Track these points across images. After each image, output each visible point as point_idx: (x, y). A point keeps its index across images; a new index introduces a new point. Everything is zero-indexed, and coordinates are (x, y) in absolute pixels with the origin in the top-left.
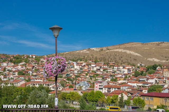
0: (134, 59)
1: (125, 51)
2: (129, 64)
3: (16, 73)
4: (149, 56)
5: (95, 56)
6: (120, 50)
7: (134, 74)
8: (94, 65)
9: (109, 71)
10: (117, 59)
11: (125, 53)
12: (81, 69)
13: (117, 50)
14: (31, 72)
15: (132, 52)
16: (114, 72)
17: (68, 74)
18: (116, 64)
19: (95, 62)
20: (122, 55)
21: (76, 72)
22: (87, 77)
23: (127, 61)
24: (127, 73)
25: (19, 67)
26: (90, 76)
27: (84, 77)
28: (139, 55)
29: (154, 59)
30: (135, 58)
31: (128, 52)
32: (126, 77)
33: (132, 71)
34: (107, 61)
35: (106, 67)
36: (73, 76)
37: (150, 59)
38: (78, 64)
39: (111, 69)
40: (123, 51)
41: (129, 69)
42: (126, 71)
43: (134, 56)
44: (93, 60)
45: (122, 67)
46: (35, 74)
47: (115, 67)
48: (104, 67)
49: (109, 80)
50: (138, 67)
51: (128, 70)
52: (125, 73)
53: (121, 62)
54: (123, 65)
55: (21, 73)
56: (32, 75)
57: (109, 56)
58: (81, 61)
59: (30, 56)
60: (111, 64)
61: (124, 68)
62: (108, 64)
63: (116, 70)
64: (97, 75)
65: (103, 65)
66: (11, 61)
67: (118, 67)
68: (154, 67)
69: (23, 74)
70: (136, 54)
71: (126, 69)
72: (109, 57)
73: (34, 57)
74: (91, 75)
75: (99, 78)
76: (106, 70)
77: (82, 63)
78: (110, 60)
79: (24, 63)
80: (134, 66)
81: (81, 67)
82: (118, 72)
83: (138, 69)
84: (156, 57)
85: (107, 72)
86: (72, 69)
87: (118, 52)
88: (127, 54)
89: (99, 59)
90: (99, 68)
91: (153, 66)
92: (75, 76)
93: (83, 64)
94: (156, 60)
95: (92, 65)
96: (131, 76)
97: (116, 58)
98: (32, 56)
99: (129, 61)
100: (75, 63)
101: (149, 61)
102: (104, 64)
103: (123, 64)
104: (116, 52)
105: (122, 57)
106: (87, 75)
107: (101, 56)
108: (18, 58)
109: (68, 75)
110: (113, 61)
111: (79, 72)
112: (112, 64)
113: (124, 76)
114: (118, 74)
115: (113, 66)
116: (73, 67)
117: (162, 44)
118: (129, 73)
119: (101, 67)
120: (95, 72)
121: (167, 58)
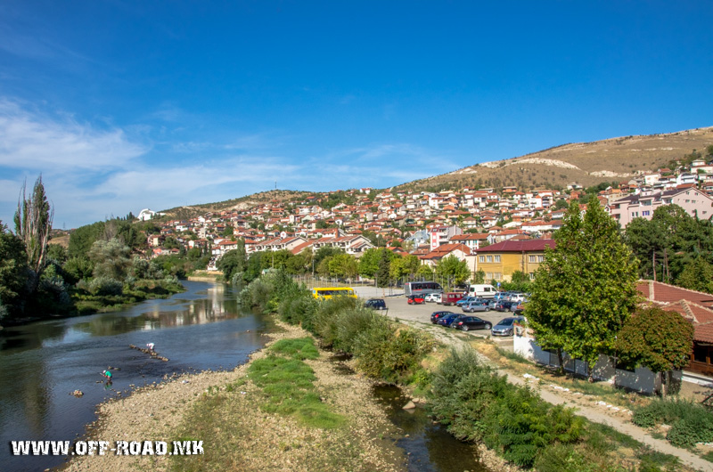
0: (562, 176)
1: (542, 161)
2: (548, 187)
3: (314, 225)
4: (595, 166)
5: (479, 177)
6: (532, 161)
7: (555, 207)
8: (470, 196)
9: (501, 204)
10: (523, 180)
11: (543, 164)
12: (441, 206)
13: (527, 161)
14: (341, 222)
15: (558, 163)
16: (513, 207)
17: (410, 217)
18: (521, 189)
20: (534, 171)
21: (428, 213)
22: (447, 221)
23: (544, 181)
24: (540, 206)
26: (452, 219)
27: (441, 222)
28: (573, 166)
29: (604, 172)
30: (563, 174)
31: (549, 162)
32: (537, 214)
33: (551, 202)
34: (502, 185)
35: (496, 197)
36: (419, 223)
37: (596, 174)
38: (439, 197)
39: (508, 200)
40: (539, 162)
41: (545, 199)
42: (539, 203)
43: (560, 169)
44: (472, 186)
45: (532, 195)
47: (515, 197)
48: (492, 197)
49: (494, 223)
50: (568, 193)
51: (543, 200)
52: (537, 206)
53: (531, 184)
54: (536, 190)
55: (322, 225)
56: (341, 227)
57: (509, 174)
58: (448, 189)
59: (361, 191)
60: (507, 191)
61: (535, 195)
62: (501, 192)
63: (517, 202)
64: (468, 216)
65: (490, 195)
66: (321, 204)
67: (522, 195)
70: (568, 165)
71: (539, 197)
72: (507, 177)
74: (454, 216)
75: (470, 222)
76: (495, 203)
77: (447, 195)
78: (507, 183)
80: (559, 190)
81: (441, 202)
82: (521, 206)
83: (567, 196)
84: (609, 168)
85: (497, 208)
86: (424, 208)
87: (528, 164)
88: (546, 166)
89: (486, 183)
90: (480, 200)
91: (599, 187)
92: (423, 222)
93: (450, 196)
94: (610, 174)
95: (467, 197)
96: (550, 212)
97: (521, 178)
98: (364, 190)
99: (550, 181)
100: (433, 195)
101: (594, 176)
102: (495, 191)
103: (534, 188)
104: (523, 164)
105: (534, 175)
107: (492, 177)
108: (336, 198)
109: (411, 220)
110: (513, 185)
111: (435, 213)
112: (510, 191)
113: (533, 214)
114: (522, 209)
115: (512, 194)
116: (428, 204)
117: (627, 141)
118: (545, 207)
119: (483, 199)
120: (466, 210)
121: (634, 168)
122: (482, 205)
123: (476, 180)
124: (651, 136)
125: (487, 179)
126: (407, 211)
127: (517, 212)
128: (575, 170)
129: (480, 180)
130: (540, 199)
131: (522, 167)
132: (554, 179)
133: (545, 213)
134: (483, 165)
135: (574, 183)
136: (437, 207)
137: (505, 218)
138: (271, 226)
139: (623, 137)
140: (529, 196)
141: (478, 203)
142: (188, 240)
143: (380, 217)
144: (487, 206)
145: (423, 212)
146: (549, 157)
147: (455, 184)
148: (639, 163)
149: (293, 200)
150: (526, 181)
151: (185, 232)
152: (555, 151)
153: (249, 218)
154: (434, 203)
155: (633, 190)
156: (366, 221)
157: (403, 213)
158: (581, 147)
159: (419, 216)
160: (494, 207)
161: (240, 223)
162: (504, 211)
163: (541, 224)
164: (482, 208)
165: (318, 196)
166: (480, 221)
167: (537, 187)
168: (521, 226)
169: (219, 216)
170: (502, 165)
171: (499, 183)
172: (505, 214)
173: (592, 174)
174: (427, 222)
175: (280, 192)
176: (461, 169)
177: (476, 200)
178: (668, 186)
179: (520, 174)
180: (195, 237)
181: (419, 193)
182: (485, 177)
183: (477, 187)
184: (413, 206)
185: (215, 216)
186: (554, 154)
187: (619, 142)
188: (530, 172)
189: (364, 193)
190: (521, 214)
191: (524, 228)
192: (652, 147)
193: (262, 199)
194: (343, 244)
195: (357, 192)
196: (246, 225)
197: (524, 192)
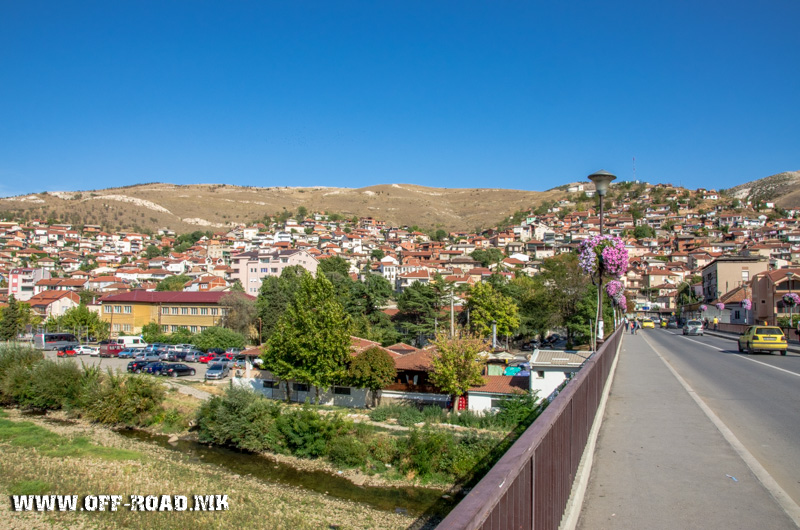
0: (152, 219)
1: (131, 199)
2: (137, 230)
4: (188, 212)
5: (52, 209)
6: (118, 198)
7: (145, 253)
8: (43, 232)
9: (82, 245)
10: (108, 219)
11: (131, 204)
12: (3, 240)
13: (112, 197)
15: (148, 204)
16: (96, 249)
18: (105, 229)
19: (50, 224)
20: (120, 210)
22: (15, 259)
23: (133, 222)
24: (129, 251)
26: (22, 258)
28: (164, 210)
29: (198, 219)
30: (154, 218)
31: (139, 202)
32: (125, 260)
33: (141, 247)
34: (82, 222)
35: (76, 236)
37: (189, 220)
39: (90, 241)
40: (126, 200)
41: (134, 243)
42: (127, 247)
43: (151, 211)
44: (43, 219)
45: (119, 237)
47: (99, 237)
48: (71, 235)
49: (77, 267)
50: (159, 238)
51: (132, 244)
52: (124, 250)
53: (117, 225)
54: (123, 232)
57: (90, 210)
58: (11, 220)
60: (89, 230)
61: (123, 238)
62: (82, 230)
63: (102, 244)
64: (44, 256)
65: (69, 232)
67: (107, 236)
68: (195, 238)
70: (159, 208)
71: (128, 241)
72: (89, 213)
74: (25, 255)
75: (47, 264)
76: (75, 243)
77: (10, 227)
78: (89, 219)
80: (149, 233)
82: (106, 248)
83: (158, 242)
84: (202, 216)
85: (78, 249)
87: (114, 201)
88: (136, 207)
89: (62, 217)
90: (56, 238)
91: (193, 235)
93: (14, 229)
94: (203, 223)
95: (38, 232)
96: (139, 258)
97: (105, 216)
99: (139, 224)
101: (187, 223)
102: (74, 229)
103: (122, 229)
104: (108, 201)
105: (121, 214)
106: (14, 254)
107: (68, 210)
110: (96, 224)
112: (93, 230)
113: (120, 259)
114: (107, 253)
115: (96, 234)
117: (221, 189)
118: (134, 252)
119: (60, 237)
120: (39, 248)
121: (227, 219)
122: (60, 244)
123: (49, 212)
124: (243, 188)
125: (62, 212)
127: (102, 255)
128: (169, 215)
129: (54, 212)
130: (129, 244)
131: (106, 206)
132: (143, 222)
133: (134, 259)
134: (53, 194)
135: (166, 229)
137: (91, 262)
139: (216, 185)
140: (116, 238)
141: (55, 242)
144: (65, 245)
146: (136, 195)
147: (20, 215)
148: (233, 214)
150: (112, 221)
152: (143, 189)
155: (231, 243)
158: (172, 189)
160: (75, 248)
162: (86, 254)
163: (139, 273)
164: (60, 248)
166: (60, 263)
167: (125, 228)
168: (116, 273)
170: (78, 197)
171: (79, 219)
172: (89, 257)
173: (184, 220)
177: (51, 236)
178: (266, 242)
179: (105, 212)
182: (60, 210)
183: (51, 222)
186: (142, 193)
187: (212, 189)
188: (117, 211)
190: (107, 258)
191: (119, 275)
192: (246, 200)
197: (109, 234)
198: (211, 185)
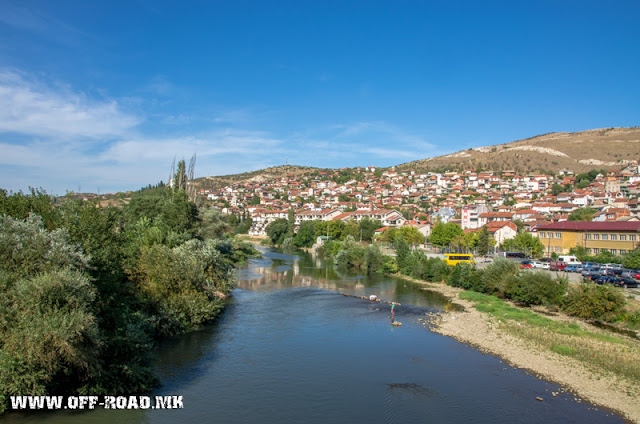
0: (553, 163)
1: (535, 148)
2: (542, 172)
3: (336, 199)
4: (583, 155)
5: (478, 161)
6: (525, 148)
7: (550, 190)
8: (474, 178)
9: (502, 186)
10: (519, 164)
11: (535, 152)
12: (449, 186)
13: (521, 147)
14: (360, 196)
15: (549, 150)
16: (513, 189)
17: (424, 195)
18: (518, 173)
19: (478, 172)
20: (528, 157)
21: (439, 191)
22: (459, 199)
23: (538, 166)
24: (537, 189)
25: (343, 189)
26: (464, 198)
28: (563, 154)
29: (592, 160)
30: (555, 162)
31: (542, 150)
32: (535, 197)
33: (547, 186)
34: (500, 169)
35: (498, 180)
36: (432, 200)
37: (584, 161)
38: (445, 178)
39: (507, 183)
40: (532, 149)
41: (541, 183)
42: (536, 186)
43: (552, 156)
44: (473, 169)
45: (529, 179)
46: (366, 198)
47: (514, 180)
48: (494, 179)
49: (501, 203)
50: (561, 178)
51: (539, 184)
52: (534, 189)
53: (526, 169)
54: (531, 174)
55: (344, 198)
56: (362, 201)
57: (505, 159)
58: (451, 171)
59: (367, 169)
60: (506, 174)
61: (532, 179)
62: (501, 175)
63: (516, 185)
64: (478, 195)
65: (492, 177)
66: (334, 180)
67: (520, 179)
68: (591, 176)
69: (348, 200)
70: (558, 153)
71: (536, 181)
72: (505, 162)
73: (373, 170)
74: (465, 196)
75: (480, 201)
76: (498, 185)
77: (452, 176)
78: (505, 166)
79: (354, 181)
80: (553, 175)
81: (449, 182)
82: (520, 188)
83: (560, 180)
84: (595, 157)
85: (499, 189)
86: (434, 187)
87: (522, 151)
88: (539, 154)
89: (485, 166)
90: (483, 182)
91: (589, 173)
92: (436, 199)
93: (455, 177)
94: (597, 162)
95: (471, 178)
96: (546, 194)
97: (517, 163)
98: (370, 169)
99: (543, 167)
100: (439, 176)
101: (582, 164)
102: (495, 175)
103: (530, 172)
104: (518, 151)
105: (529, 161)
106: (458, 195)
107: (490, 161)
108: (345, 174)
109: (425, 197)
110: (511, 169)
111: (445, 192)
112: (509, 174)
113: (531, 196)
114: (521, 191)
115: (511, 178)
116: (436, 183)
117: (609, 132)
118: (542, 190)
119: (486, 181)
120: (474, 190)
121: (618, 158)
122: (488, 186)
126: (418, 189)
127: (517, 194)
128: (564, 158)
129: (480, 164)
130: (537, 183)
131: (517, 155)
132: (547, 166)
133: (542, 195)
134: (476, 149)
135: (565, 170)
136: (445, 186)
137: (510, 199)
138: (294, 197)
140: (526, 179)
141: (483, 184)
142: (222, 207)
143: (395, 193)
144: (491, 187)
145: (435, 190)
146: (538, 144)
147: (458, 166)
149: (306, 175)
150: (523, 166)
151: (219, 201)
153: (271, 189)
154: (443, 184)
156: (382, 197)
157: (415, 191)
159: (431, 194)
160: (497, 189)
161: (265, 194)
162: (506, 193)
164: (487, 189)
165: (328, 172)
166: (489, 200)
167: (533, 171)
168: (532, 207)
169: (244, 187)
170: (494, 150)
171: (498, 167)
172: (509, 195)
173: (580, 162)
174: (439, 200)
175: (291, 167)
176: (456, 153)
177: (480, 181)
179: (516, 160)
180: (228, 206)
181: (426, 173)
182: (484, 161)
183: (479, 170)
184: (422, 185)
185: (240, 187)
186: (543, 142)
187: (602, 134)
188: (526, 158)
189: (370, 171)
190: (521, 195)
191: (535, 209)
193: (276, 173)
194: (379, 217)
195: (363, 170)
196: (270, 196)
197: (521, 177)
198: (601, 130)
